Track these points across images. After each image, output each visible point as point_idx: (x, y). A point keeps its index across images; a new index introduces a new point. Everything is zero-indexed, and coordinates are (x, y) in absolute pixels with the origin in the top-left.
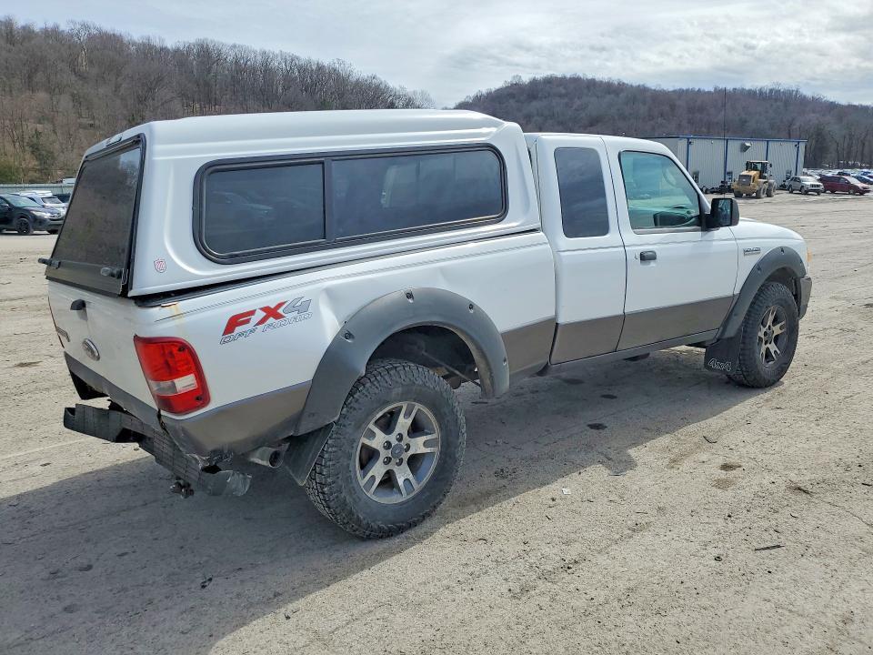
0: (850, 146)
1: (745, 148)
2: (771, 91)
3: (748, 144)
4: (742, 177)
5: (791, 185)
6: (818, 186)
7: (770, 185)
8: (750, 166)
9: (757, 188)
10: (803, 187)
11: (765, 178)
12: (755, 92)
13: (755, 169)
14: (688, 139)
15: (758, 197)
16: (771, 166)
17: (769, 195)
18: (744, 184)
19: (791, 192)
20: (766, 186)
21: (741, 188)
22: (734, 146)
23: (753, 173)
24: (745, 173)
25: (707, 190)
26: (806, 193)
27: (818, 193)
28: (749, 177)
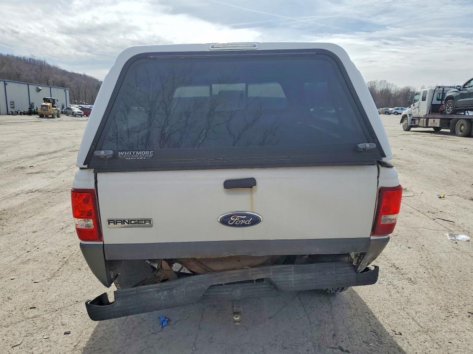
0: (79, 93)
1: (39, 90)
2: (30, 59)
3: (40, 88)
4: (42, 106)
5: (68, 112)
6: (81, 112)
7: (58, 111)
8: (46, 100)
9: (52, 112)
10: (73, 113)
11: (55, 107)
12: (21, 59)
13: (49, 102)
14: (5, 81)
15: (53, 117)
16: (57, 101)
17: (58, 117)
18: (44, 110)
19: (67, 115)
20: (56, 112)
21: (43, 112)
22: (33, 88)
23: (49, 104)
24: (44, 104)
25: (21, 112)
26: (75, 116)
27: (81, 116)
28: (48, 106)
